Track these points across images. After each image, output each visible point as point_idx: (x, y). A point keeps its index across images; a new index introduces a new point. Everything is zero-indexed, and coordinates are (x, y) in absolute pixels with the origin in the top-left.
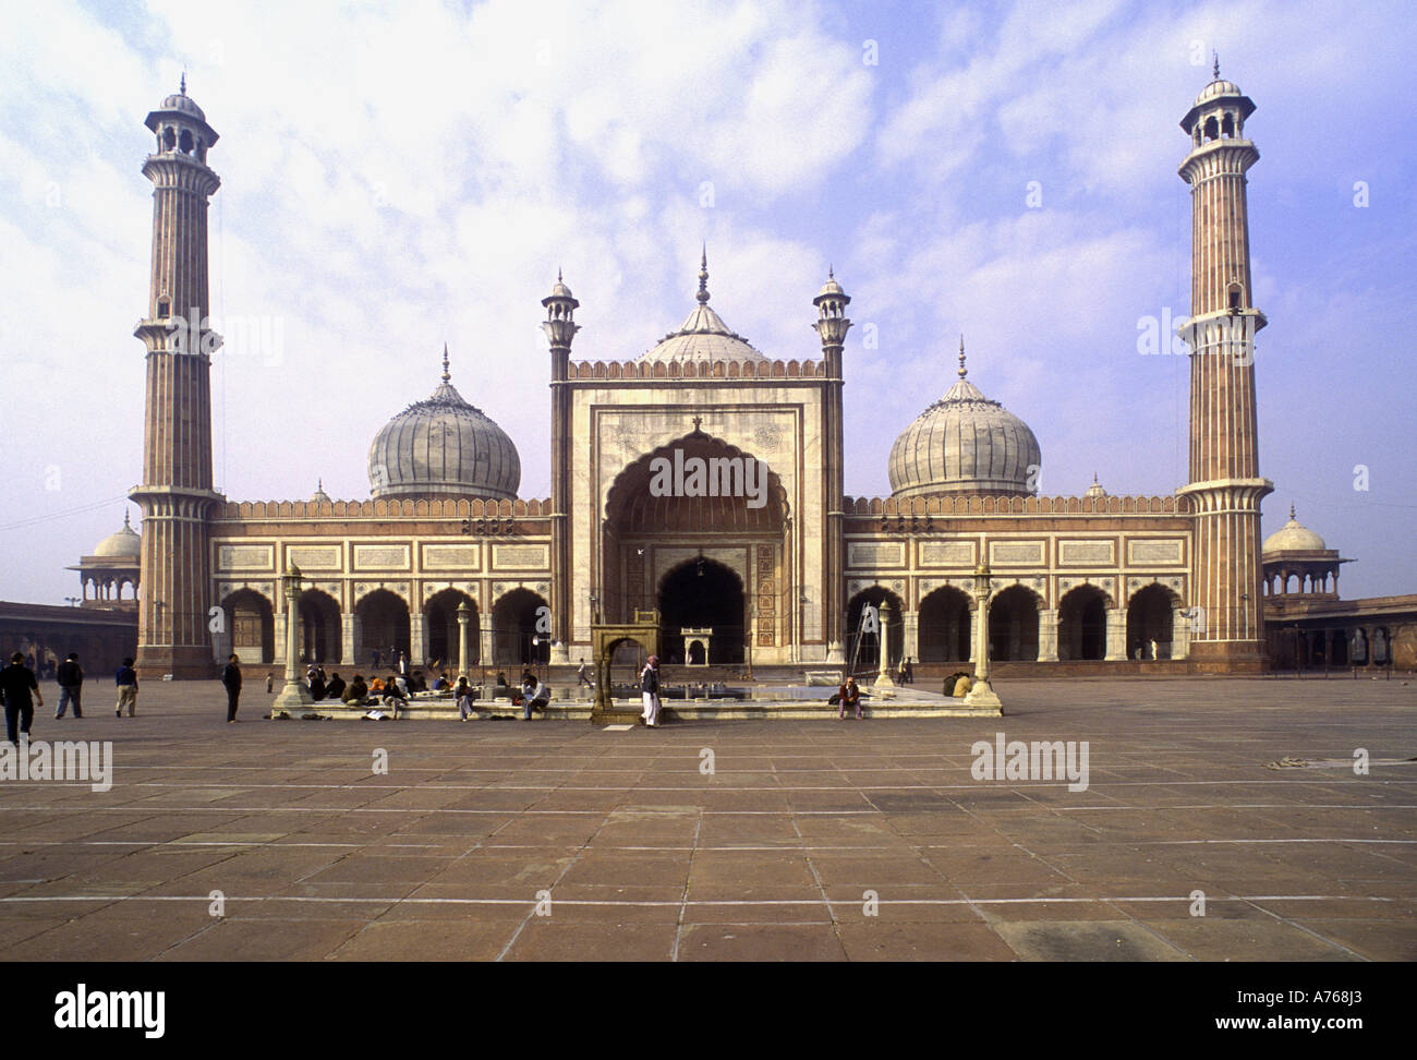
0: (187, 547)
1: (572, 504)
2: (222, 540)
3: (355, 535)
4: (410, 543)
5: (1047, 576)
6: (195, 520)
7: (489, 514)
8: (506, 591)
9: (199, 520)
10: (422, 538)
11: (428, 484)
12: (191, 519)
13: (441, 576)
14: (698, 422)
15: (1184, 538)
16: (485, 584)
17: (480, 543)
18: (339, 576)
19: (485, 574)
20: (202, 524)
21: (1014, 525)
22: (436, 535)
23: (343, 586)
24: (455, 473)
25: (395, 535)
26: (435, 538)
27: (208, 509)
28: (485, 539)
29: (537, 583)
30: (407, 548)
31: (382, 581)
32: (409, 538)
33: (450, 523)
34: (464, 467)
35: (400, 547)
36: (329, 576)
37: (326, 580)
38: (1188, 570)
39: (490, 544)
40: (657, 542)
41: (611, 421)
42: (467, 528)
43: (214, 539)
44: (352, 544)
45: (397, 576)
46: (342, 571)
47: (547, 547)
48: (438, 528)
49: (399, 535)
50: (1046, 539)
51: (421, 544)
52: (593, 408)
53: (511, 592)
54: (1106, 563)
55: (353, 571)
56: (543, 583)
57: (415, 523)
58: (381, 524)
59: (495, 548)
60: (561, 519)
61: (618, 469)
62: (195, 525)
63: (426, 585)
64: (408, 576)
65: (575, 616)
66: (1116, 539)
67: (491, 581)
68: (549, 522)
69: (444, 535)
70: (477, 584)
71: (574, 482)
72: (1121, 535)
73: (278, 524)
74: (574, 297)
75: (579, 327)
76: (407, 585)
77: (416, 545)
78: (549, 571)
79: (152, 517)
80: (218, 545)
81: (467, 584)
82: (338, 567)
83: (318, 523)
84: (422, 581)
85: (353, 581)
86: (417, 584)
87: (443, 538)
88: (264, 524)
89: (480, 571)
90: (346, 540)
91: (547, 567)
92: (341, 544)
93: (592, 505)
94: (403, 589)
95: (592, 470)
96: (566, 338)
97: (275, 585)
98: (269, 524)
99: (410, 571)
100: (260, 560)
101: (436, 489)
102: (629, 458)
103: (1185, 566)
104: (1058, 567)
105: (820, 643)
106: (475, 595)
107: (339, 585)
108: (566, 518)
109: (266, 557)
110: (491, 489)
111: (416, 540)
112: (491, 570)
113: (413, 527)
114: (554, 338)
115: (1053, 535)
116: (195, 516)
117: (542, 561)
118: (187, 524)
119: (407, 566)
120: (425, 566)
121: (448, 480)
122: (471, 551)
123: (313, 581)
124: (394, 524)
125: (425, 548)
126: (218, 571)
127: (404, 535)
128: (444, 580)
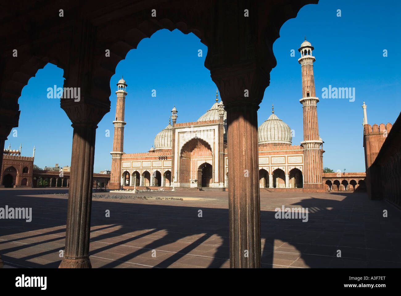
0: (117, 163)
3: (143, 160)
5: (269, 166)
7: (163, 155)
8: (166, 171)
9: (120, 158)
12: (118, 158)
14: (196, 134)
15: (302, 156)
16: (162, 170)
17: (161, 161)
19: (162, 167)
21: (261, 154)
22: (155, 159)
25: (148, 160)
28: (163, 160)
29: (170, 169)
31: (146, 169)
32: (150, 160)
33: (157, 157)
35: (149, 162)
37: (138, 169)
38: (303, 164)
40: (197, 159)
41: (181, 135)
42: (160, 158)
44: (142, 162)
46: (140, 167)
47: (170, 162)
48: (155, 158)
50: (269, 157)
51: (153, 161)
52: (179, 133)
54: (283, 163)
55: (142, 167)
59: (164, 162)
60: (173, 156)
61: (183, 145)
64: (150, 168)
66: (285, 157)
72: (286, 155)
73: (131, 158)
80: (123, 162)
81: (160, 169)
85: (142, 169)
86: (152, 169)
88: (129, 158)
90: (141, 161)
91: (171, 166)
92: (140, 162)
93: (178, 153)
94: (150, 171)
95: (178, 146)
96: (175, 119)
97: (131, 170)
102: (185, 143)
103: (302, 163)
104: (272, 164)
105: (218, 183)
106: (161, 172)
107: (140, 170)
109: (129, 165)
113: (151, 158)
114: (173, 119)
115: (270, 156)
117: (170, 164)
118: (118, 159)
119: (150, 166)
120: (153, 166)
122: (160, 163)
123: (136, 169)
124: (149, 158)
125: (153, 162)
126: (123, 168)
127: (150, 159)
128: (156, 169)
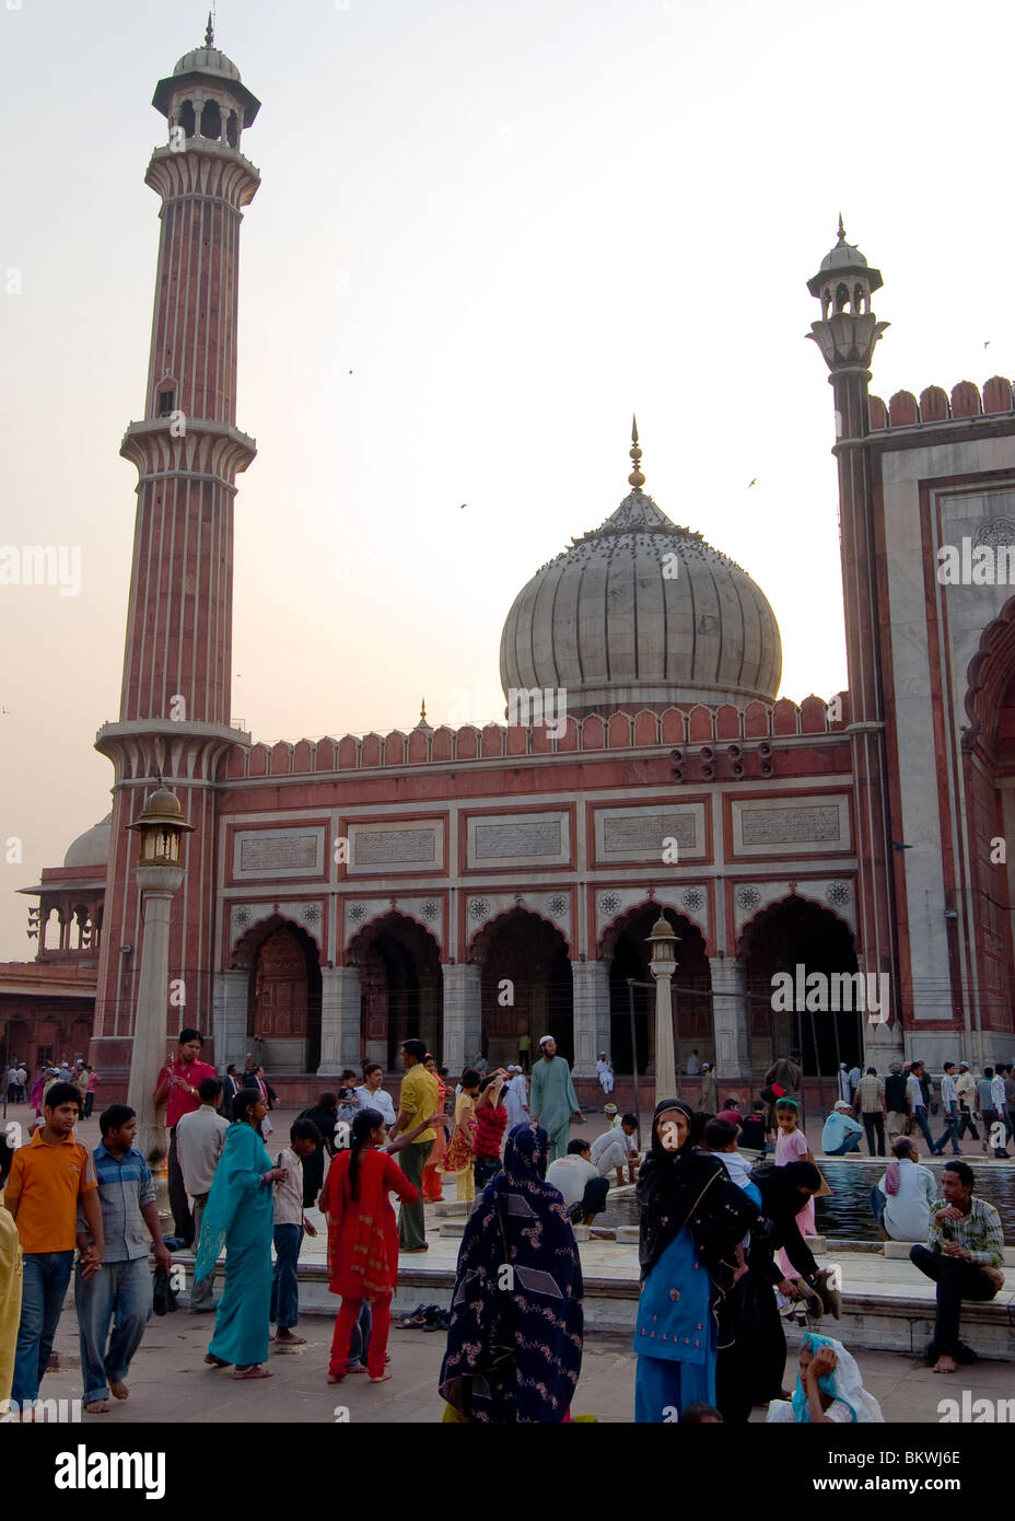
1: (893, 700)
2: (241, 819)
3: (469, 796)
4: (570, 808)
6: (198, 782)
7: (723, 735)
8: (762, 904)
9: (204, 782)
10: (595, 796)
11: (607, 688)
13: (630, 875)
16: (719, 888)
17: (705, 799)
18: (439, 883)
19: (718, 868)
20: (210, 789)
22: (622, 786)
23: (446, 904)
24: (657, 663)
25: (543, 791)
26: (619, 794)
27: (222, 759)
28: (716, 791)
29: (826, 884)
30: (566, 817)
31: (519, 890)
32: (568, 797)
33: (646, 761)
34: (672, 650)
35: (551, 816)
36: (422, 884)
37: (416, 893)
39: (729, 798)
41: (964, 510)
42: (679, 770)
43: (226, 820)
44: (465, 815)
45: (547, 878)
46: (443, 873)
47: (843, 801)
48: (624, 772)
49: (551, 791)
51: (593, 807)
52: (925, 486)
53: (773, 906)
55: (465, 872)
56: (839, 883)
57: (580, 765)
58: (517, 771)
59: (737, 808)
60: (872, 734)
62: (197, 791)
63: (602, 895)
64: (567, 877)
65: (914, 958)
67: (734, 880)
68: (847, 744)
69: (633, 786)
70: (701, 890)
71: (895, 650)
73: (335, 784)
74: (870, 265)
75: (885, 325)
76: (566, 897)
77: (581, 810)
78: (852, 854)
79: (127, 781)
80: (235, 829)
81: (682, 890)
82: (438, 864)
83: (404, 777)
84: (594, 887)
85: (465, 892)
86: (583, 894)
87: (634, 793)
88: (310, 784)
89: (708, 860)
90: (453, 807)
91: (845, 845)
92: (443, 815)
93: (937, 697)
94: (558, 906)
95: (932, 623)
96: (862, 351)
97: (326, 906)
98: (322, 783)
99: (571, 867)
100: (303, 856)
101: (622, 697)
106: (699, 916)
107: (439, 902)
108: (882, 731)
109: (312, 851)
110: (725, 691)
111: (581, 799)
112: (730, 858)
113: (575, 775)
114: (837, 353)
116: (197, 774)
117: (836, 832)
119: (565, 858)
120: (601, 857)
121: (644, 678)
122: (691, 817)
123: (393, 895)
124: (542, 769)
125: (599, 815)
126: (230, 883)
127: (559, 790)
128: (638, 884)
